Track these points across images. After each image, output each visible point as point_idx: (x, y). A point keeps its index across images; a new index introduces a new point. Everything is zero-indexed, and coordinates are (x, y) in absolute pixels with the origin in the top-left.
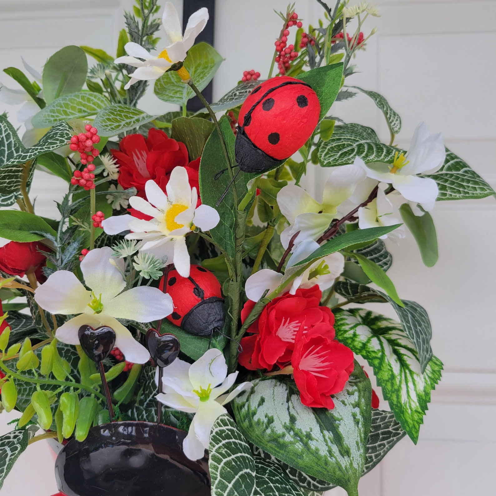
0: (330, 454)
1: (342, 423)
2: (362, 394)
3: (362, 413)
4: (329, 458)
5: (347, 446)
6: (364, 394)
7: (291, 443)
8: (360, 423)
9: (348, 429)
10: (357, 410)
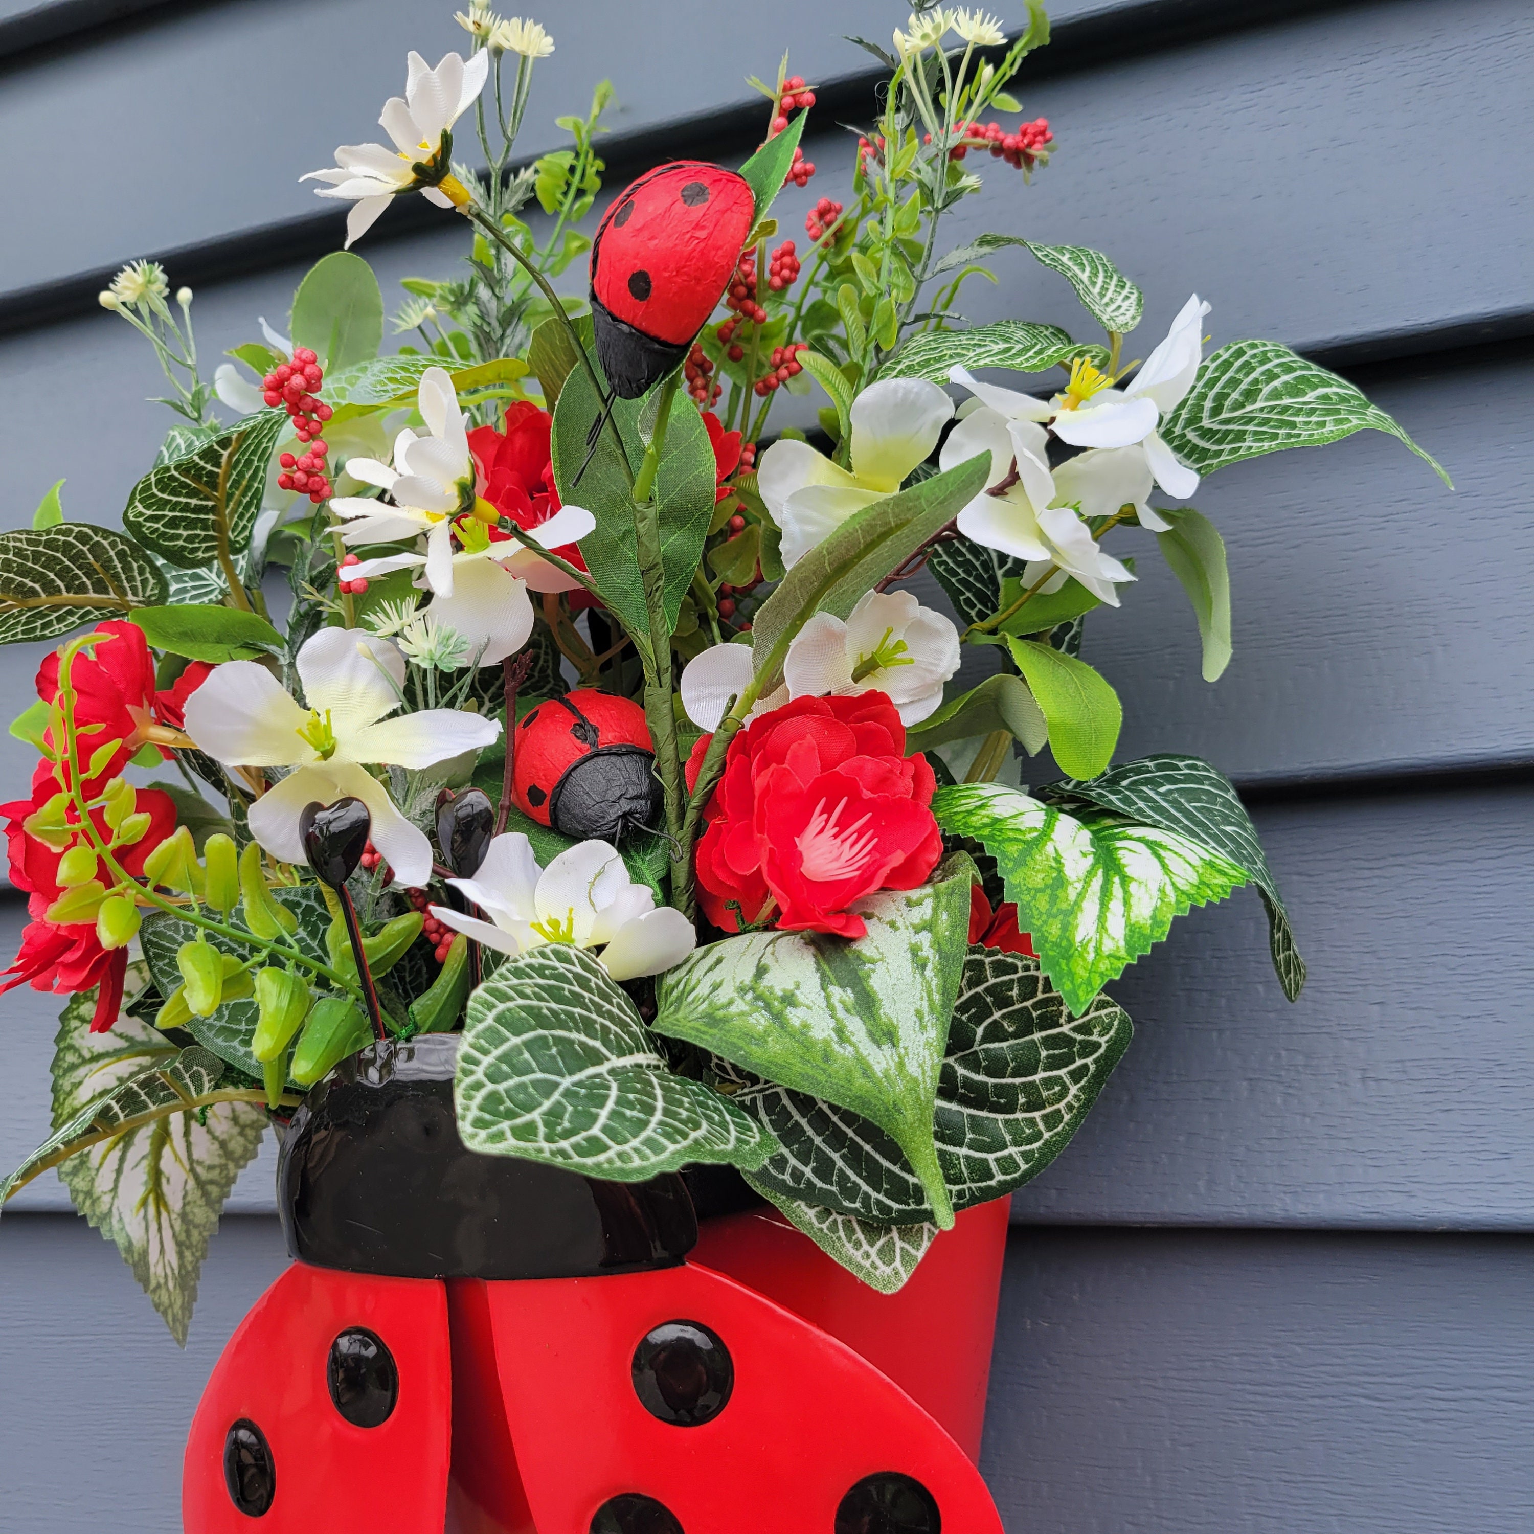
0: (840, 1038)
1: (880, 968)
2: (944, 901)
3: (938, 945)
4: (836, 1047)
5: (890, 1020)
6: (949, 902)
7: (742, 1014)
8: (930, 967)
9: (894, 981)
10: (925, 938)
